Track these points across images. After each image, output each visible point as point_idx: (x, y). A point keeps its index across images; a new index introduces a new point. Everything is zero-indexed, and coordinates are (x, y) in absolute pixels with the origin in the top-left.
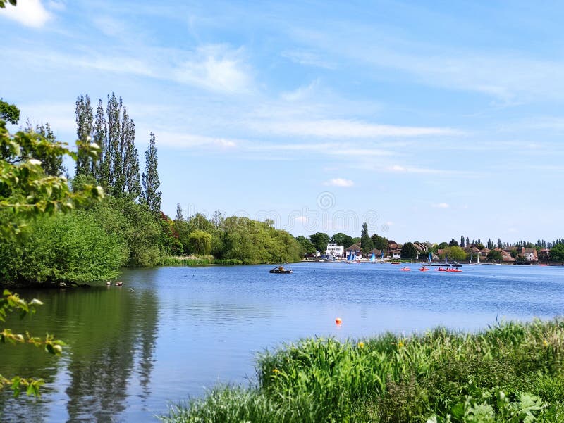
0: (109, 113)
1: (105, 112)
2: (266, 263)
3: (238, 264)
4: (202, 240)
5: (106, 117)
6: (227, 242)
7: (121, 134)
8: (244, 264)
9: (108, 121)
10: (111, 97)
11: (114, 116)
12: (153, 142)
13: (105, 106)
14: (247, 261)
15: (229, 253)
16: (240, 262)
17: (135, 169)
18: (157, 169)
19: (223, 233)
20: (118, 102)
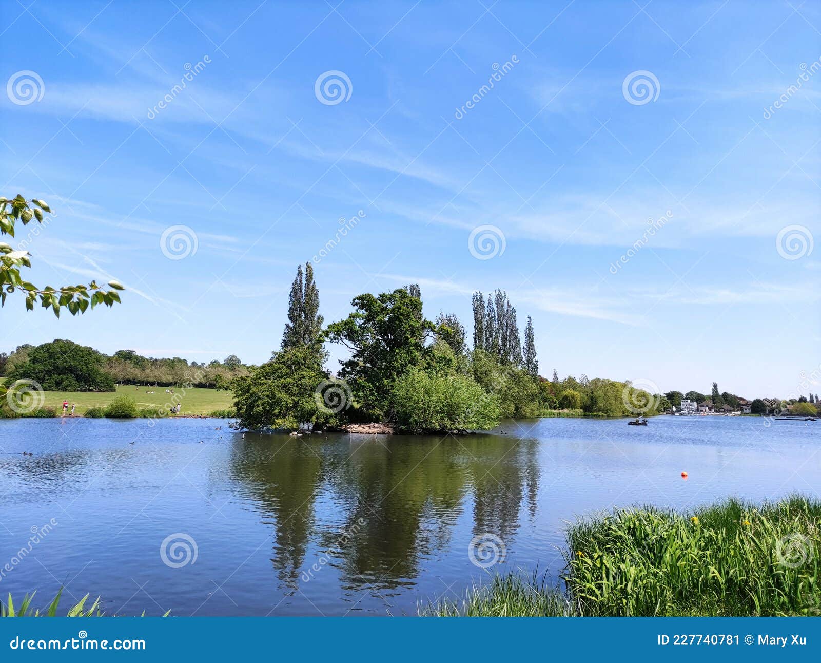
0: (497, 304)
1: (494, 303)
3: (603, 417)
4: (573, 397)
5: (494, 306)
6: (593, 400)
7: (506, 317)
8: (609, 417)
9: (496, 309)
10: (497, 292)
11: (500, 305)
12: (530, 323)
13: (493, 299)
14: (611, 414)
15: (595, 407)
16: (605, 415)
17: (517, 343)
18: (534, 343)
19: (589, 391)
20: (503, 295)
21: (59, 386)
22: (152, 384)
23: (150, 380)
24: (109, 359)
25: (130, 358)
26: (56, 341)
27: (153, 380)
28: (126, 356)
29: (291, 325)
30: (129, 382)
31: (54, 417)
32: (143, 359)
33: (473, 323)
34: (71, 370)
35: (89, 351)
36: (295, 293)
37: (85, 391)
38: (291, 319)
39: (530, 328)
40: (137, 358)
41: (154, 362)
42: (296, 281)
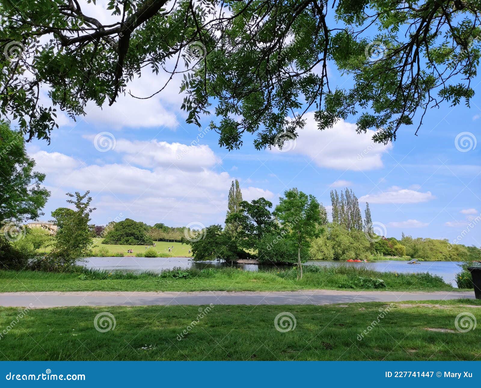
0: (347, 196)
1: (344, 195)
2: (440, 261)
3: (422, 260)
4: (401, 249)
5: (345, 197)
6: (416, 251)
7: (352, 202)
8: (425, 261)
9: (346, 199)
10: (346, 189)
11: (348, 197)
12: (367, 206)
13: (344, 193)
14: (427, 259)
15: (416, 256)
16: (423, 260)
17: (360, 218)
18: (371, 217)
19: (413, 245)
20: (350, 191)
21: (127, 242)
22: (173, 241)
23: (171, 239)
24: (151, 228)
25: (161, 228)
26: (127, 219)
27: (173, 239)
28: (160, 226)
29: (229, 211)
30: (161, 240)
31: (123, 256)
32: (168, 228)
33: (332, 207)
34: (132, 234)
35: (141, 224)
36: (231, 195)
37: (139, 245)
38: (229, 208)
39: (368, 209)
40: (165, 227)
41: (173, 229)
42: (231, 189)
